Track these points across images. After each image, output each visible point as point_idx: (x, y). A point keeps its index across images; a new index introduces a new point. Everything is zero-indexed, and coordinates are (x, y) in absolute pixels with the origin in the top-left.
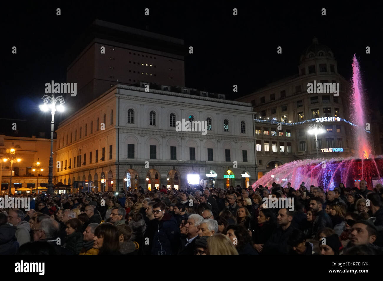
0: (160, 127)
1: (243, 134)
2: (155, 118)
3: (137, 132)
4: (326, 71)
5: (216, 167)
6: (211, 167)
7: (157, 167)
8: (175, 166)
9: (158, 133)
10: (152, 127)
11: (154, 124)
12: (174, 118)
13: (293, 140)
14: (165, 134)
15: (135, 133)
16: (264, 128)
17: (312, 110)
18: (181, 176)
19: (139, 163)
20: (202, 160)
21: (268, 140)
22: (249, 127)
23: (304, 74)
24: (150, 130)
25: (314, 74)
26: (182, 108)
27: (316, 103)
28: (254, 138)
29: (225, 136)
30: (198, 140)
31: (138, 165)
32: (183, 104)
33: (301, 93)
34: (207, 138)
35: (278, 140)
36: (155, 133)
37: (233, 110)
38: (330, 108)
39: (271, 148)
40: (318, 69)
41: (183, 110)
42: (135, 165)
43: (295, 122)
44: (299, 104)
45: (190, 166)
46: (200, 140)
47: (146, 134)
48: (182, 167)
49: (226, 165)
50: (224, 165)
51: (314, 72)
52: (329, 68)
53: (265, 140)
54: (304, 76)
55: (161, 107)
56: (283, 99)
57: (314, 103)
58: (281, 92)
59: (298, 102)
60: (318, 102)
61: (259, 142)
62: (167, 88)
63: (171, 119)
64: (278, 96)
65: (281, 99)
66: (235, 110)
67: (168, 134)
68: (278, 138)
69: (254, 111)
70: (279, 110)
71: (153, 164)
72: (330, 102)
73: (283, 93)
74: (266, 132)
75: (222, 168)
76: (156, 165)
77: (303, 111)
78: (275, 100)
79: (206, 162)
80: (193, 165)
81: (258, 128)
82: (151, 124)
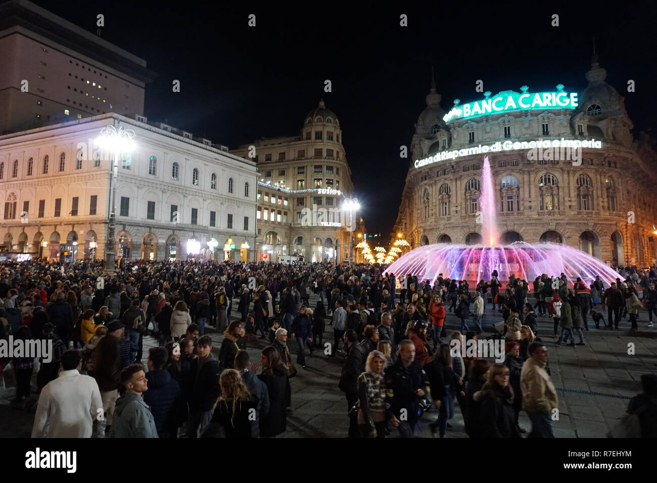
0: (161, 179)
1: (246, 198)
2: (155, 165)
3: (133, 181)
4: (332, 140)
5: (218, 234)
6: (212, 234)
7: (155, 229)
8: (175, 230)
9: (158, 186)
10: (151, 176)
11: (154, 174)
12: (177, 168)
13: (289, 210)
14: (166, 188)
15: (132, 183)
16: (266, 193)
17: (315, 179)
18: (181, 243)
19: (135, 223)
20: (204, 225)
21: (267, 207)
22: (252, 189)
23: (309, 138)
24: (150, 181)
25: (320, 141)
26: (187, 157)
27: (319, 172)
28: (256, 203)
29: (230, 198)
30: (201, 200)
31: (132, 225)
32: (188, 153)
33: (304, 159)
34: (211, 199)
35: (277, 207)
36: (154, 185)
37: (238, 168)
38: (332, 180)
39: (269, 216)
40: (325, 136)
41: (188, 160)
42: (129, 225)
43: (294, 189)
44: (300, 171)
45: (192, 231)
46: (204, 200)
47: (145, 185)
48: (182, 232)
49: (228, 233)
50: (226, 233)
51: (321, 138)
52: (335, 138)
53: (265, 207)
54: (309, 141)
55: (164, 153)
56: (282, 162)
57: (317, 172)
58: (280, 154)
59: (299, 168)
60: (321, 172)
61: (260, 209)
62: (167, 128)
63: (174, 170)
64: (275, 157)
65: (279, 162)
66: (241, 168)
67: (170, 188)
68: (276, 206)
69: (258, 171)
70: (275, 174)
71: (151, 226)
72: (333, 173)
73: (282, 156)
74: (266, 198)
75: (224, 236)
76: (154, 228)
77: (305, 179)
78: (271, 160)
79: (209, 227)
80: (195, 230)
81: (260, 192)
82: (150, 173)
